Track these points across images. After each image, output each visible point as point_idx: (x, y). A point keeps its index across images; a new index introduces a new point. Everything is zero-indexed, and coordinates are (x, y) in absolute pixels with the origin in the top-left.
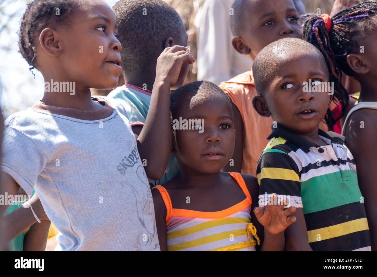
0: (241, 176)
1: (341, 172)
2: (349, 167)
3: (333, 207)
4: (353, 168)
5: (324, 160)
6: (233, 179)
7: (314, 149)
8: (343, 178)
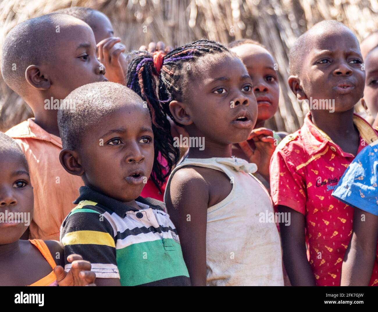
0: (45, 244)
1: (163, 240)
2: (171, 236)
3: (152, 281)
4: (176, 238)
5: (143, 226)
6: (35, 247)
7: (131, 214)
8: (165, 248)
